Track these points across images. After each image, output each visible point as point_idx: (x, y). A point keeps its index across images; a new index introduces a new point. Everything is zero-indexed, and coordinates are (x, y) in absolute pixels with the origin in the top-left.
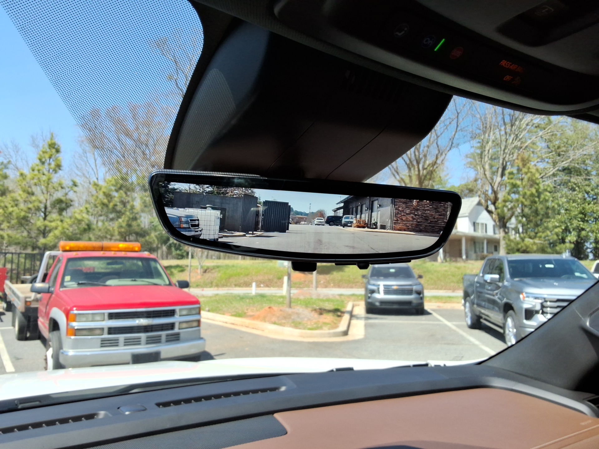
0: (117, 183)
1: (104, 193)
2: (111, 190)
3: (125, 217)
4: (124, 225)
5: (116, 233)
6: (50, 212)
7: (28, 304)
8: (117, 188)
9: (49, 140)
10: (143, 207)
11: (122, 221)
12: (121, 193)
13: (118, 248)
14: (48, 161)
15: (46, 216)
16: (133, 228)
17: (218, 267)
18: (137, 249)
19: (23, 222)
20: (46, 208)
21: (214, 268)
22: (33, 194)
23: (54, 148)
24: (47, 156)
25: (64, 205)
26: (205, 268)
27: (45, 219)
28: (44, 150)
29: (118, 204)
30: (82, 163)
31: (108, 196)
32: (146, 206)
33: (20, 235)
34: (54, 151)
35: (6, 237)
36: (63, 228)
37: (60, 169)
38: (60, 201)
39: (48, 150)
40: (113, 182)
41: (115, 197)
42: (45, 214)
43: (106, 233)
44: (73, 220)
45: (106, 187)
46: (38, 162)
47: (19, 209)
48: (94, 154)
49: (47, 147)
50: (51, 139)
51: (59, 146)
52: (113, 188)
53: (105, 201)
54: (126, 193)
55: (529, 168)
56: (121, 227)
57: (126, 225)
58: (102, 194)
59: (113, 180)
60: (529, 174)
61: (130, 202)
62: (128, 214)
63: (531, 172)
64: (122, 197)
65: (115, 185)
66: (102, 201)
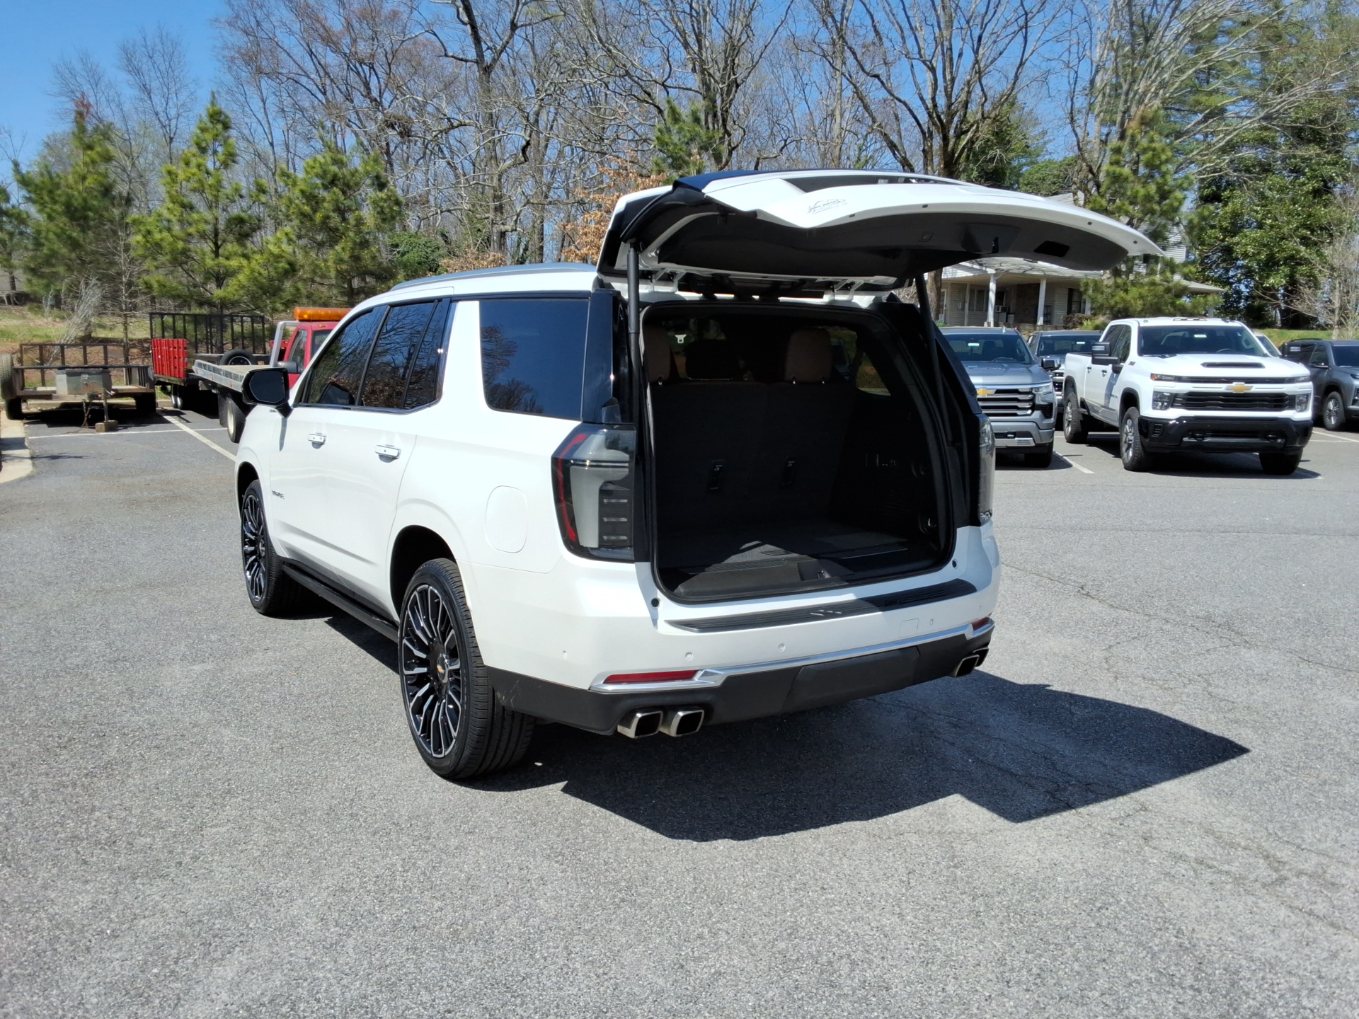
0: (325, 172)
1: (302, 192)
2: (316, 187)
3: (346, 241)
4: (346, 256)
5: (333, 274)
6: (224, 241)
8: (326, 182)
9: (209, 106)
10: (379, 221)
11: (342, 249)
12: (334, 193)
14: (211, 146)
15: (217, 247)
16: (363, 263)
19: (181, 258)
20: (216, 233)
22: (191, 208)
23: (218, 121)
24: (208, 136)
25: (246, 228)
27: (217, 254)
28: (202, 125)
29: (332, 214)
30: (235, 107)
31: (310, 198)
32: (384, 220)
33: (178, 280)
34: (220, 126)
35: (155, 285)
36: (252, 271)
37: (234, 162)
38: (241, 221)
39: (209, 125)
40: (318, 170)
41: (324, 200)
42: (216, 244)
43: (314, 272)
44: (265, 256)
45: (305, 181)
46: (194, 150)
47: (172, 236)
48: (259, 88)
49: (206, 119)
50: (213, 104)
51: (227, 117)
52: (318, 182)
53: (307, 209)
54: (344, 193)
55: (1152, 141)
56: (341, 261)
57: (350, 257)
58: (300, 195)
59: (318, 165)
60: (1150, 154)
61: (353, 211)
62: (351, 234)
63: (1154, 150)
64: (337, 201)
65: (323, 175)
66: (300, 209)
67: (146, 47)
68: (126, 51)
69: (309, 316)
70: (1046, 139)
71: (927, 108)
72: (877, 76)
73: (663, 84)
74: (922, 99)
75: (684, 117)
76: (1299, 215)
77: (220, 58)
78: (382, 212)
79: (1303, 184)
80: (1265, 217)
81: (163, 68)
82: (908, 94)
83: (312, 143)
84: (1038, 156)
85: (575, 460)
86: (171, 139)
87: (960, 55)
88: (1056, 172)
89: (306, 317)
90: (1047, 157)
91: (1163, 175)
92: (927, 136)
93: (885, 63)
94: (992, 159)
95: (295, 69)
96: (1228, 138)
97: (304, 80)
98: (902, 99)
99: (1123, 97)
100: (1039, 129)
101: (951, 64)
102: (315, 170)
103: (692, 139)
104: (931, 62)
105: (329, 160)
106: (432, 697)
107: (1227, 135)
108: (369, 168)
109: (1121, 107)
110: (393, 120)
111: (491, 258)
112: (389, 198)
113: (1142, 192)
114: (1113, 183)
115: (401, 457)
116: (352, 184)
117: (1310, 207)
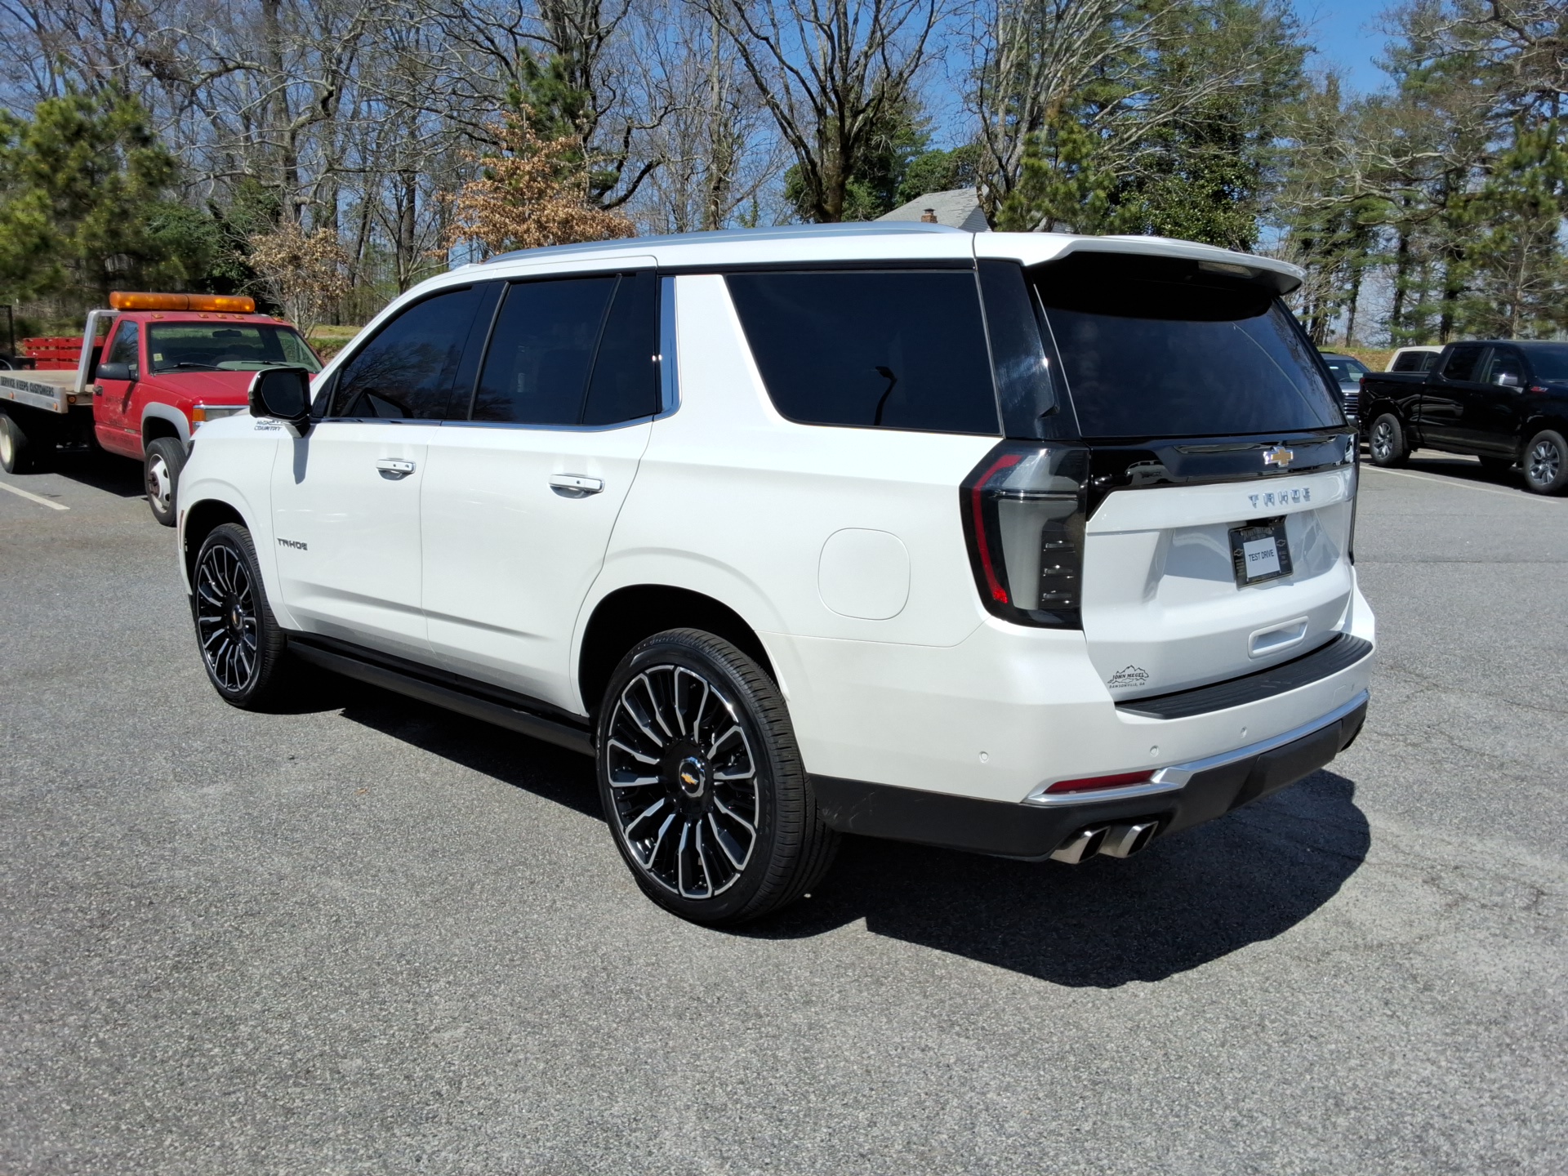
2: (55, 138)
3: (100, 211)
4: (100, 230)
7: (73, 401)
12: (82, 147)
13: (215, 305)
16: (124, 239)
18: (247, 308)
29: (78, 176)
31: (45, 152)
32: (151, 184)
45: (40, 130)
53: (44, 167)
54: (92, 146)
55: (1072, 132)
56: (94, 236)
57: (106, 232)
58: (34, 150)
59: (56, 110)
60: (1070, 146)
61: (108, 172)
62: (108, 202)
63: (1075, 142)
64: (85, 158)
65: (64, 125)
69: (134, 303)
70: (930, 127)
71: (820, 81)
72: (766, 39)
73: (510, 31)
74: (814, 70)
75: (543, 72)
76: (1198, 220)
78: (147, 174)
79: (1203, 187)
80: (1164, 222)
82: (798, 61)
83: (21, 84)
84: (923, 145)
85: (1008, 491)
87: (856, 21)
88: (946, 164)
89: (128, 304)
90: (935, 147)
91: (1084, 170)
92: (820, 112)
93: (774, 25)
94: (878, 146)
96: (1140, 132)
98: (795, 68)
99: (1032, 82)
100: (924, 114)
101: (847, 31)
102: (53, 117)
103: (554, 100)
104: (829, 27)
105: (72, 105)
106: (671, 817)
107: (1138, 129)
108: (127, 116)
109: (1031, 93)
110: (146, 57)
111: (321, 235)
112: (157, 156)
113: (1062, 189)
114: (1031, 178)
115: (606, 489)
116: (104, 136)
117: (1209, 212)
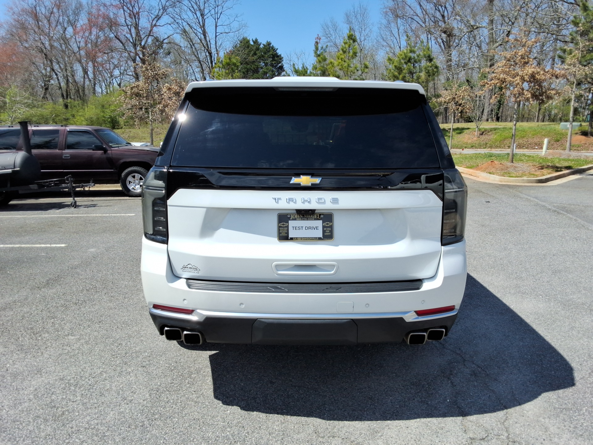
0: (406, 57)
1: (395, 66)
2: (401, 63)
8: (406, 61)
9: (348, 33)
10: (427, 76)
12: (409, 65)
14: (348, 50)
17: (495, 129)
21: (491, 130)
23: (351, 39)
24: (347, 46)
26: (483, 130)
28: (345, 41)
31: (399, 69)
37: (356, 56)
39: (348, 41)
40: (403, 56)
41: (404, 69)
46: (341, 52)
48: (397, 23)
49: (346, 38)
50: (350, 32)
51: (355, 37)
54: (414, 65)
58: (394, 68)
59: (403, 54)
66: (393, 74)
67: (354, 12)
68: (347, 15)
77: (382, 13)
78: (428, 72)
81: (360, 21)
86: (361, 50)
95: (412, 13)
97: (415, 18)
105: (408, 51)
108: (425, 53)
110: (445, 29)
112: (432, 65)
116: (417, 60)
